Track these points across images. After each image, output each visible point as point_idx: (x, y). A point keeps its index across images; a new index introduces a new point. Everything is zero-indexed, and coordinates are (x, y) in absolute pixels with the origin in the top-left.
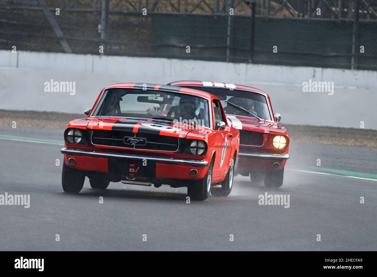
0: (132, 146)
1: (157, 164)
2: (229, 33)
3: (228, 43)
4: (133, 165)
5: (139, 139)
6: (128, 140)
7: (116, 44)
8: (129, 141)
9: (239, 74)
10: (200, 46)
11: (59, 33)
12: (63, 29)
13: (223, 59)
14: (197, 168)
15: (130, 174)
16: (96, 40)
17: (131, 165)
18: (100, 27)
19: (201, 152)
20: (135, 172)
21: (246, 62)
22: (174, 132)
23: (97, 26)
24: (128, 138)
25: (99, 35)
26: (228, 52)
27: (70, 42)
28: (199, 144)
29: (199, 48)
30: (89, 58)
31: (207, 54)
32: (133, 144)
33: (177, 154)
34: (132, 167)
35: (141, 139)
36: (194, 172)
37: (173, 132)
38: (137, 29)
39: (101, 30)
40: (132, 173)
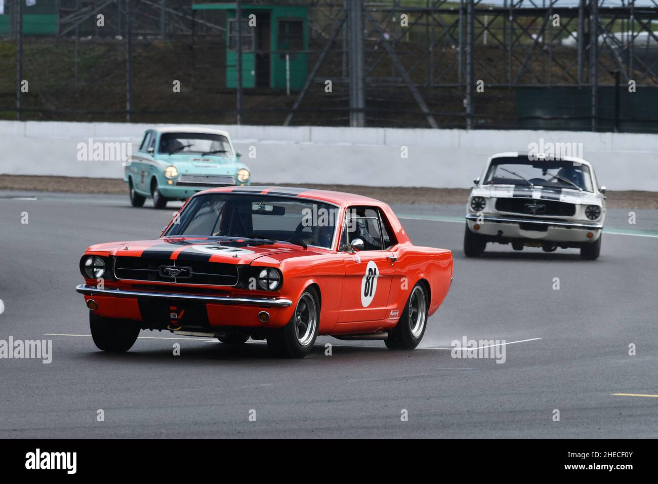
0: (172, 280)
1: (207, 305)
2: (594, 103)
3: (594, 113)
4: (174, 308)
5: (180, 269)
6: (165, 271)
7: (482, 118)
8: (167, 272)
9: (605, 143)
10: (566, 117)
11: (425, 109)
12: (430, 105)
13: (588, 129)
14: (268, 309)
15: (172, 321)
16: (462, 114)
17: (172, 308)
18: (465, 101)
19: (273, 285)
20: (179, 319)
21: (612, 131)
22: (233, 257)
23: (462, 101)
24: (165, 268)
25: (464, 109)
26: (593, 122)
27: (436, 117)
28: (270, 274)
29: (564, 119)
30: (456, 132)
31: (573, 124)
32: (173, 276)
33: (238, 289)
34: (174, 312)
35: (182, 269)
36: (264, 316)
37: (231, 257)
38: (502, 102)
39: (467, 104)
40: (173, 319)
